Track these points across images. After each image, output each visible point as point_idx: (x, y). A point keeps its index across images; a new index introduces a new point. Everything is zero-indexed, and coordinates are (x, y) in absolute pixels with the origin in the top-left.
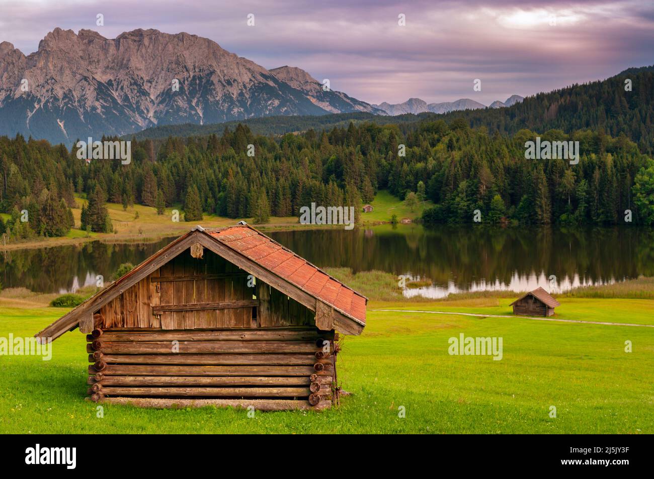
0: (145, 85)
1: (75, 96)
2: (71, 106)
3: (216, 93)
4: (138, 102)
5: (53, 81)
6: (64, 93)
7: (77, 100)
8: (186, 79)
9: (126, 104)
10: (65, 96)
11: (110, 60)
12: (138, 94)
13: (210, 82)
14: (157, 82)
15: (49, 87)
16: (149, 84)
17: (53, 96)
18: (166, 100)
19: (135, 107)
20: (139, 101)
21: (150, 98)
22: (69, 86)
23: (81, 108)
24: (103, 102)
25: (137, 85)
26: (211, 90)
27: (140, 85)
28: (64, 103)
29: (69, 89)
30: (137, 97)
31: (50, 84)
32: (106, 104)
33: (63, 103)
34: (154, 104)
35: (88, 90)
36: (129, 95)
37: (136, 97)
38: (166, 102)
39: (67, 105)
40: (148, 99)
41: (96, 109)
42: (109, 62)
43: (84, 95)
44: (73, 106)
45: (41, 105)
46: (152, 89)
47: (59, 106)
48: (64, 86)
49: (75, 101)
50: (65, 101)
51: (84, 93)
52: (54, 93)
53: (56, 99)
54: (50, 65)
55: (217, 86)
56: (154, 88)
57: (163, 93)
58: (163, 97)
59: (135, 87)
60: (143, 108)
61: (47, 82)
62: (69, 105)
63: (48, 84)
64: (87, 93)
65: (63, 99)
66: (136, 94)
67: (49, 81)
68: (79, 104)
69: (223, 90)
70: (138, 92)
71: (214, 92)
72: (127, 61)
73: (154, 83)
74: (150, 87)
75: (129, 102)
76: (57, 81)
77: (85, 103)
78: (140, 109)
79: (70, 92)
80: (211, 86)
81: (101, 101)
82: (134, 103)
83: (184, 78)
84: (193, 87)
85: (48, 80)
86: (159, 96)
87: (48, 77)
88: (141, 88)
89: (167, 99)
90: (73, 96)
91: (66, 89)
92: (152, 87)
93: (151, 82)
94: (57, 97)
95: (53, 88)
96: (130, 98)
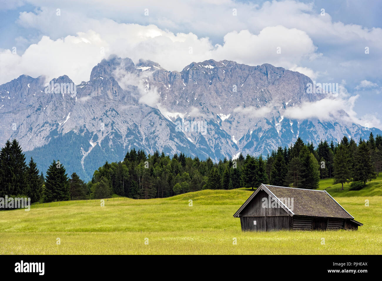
0: (223, 125)
1: (142, 133)
2: (137, 146)
3: (317, 137)
4: (217, 146)
5: (114, 112)
6: (128, 129)
7: (144, 137)
8: (275, 119)
9: (202, 147)
10: (130, 132)
11: (177, 94)
12: (216, 136)
13: (308, 123)
14: (238, 123)
15: (109, 120)
16: (229, 125)
17: (113, 131)
18: (253, 144)
19: (214, 151)
20: (218, 144)
21: (232, 141)
22: (134, 120)
23: (150, 148)
24: (179, 142)
25: (214, 125)
26: (311, 133)
27: (217, 125)
28: (129, 141)
29: (134, 124)
30: (216, 139)
31: (110, 116)
32: (182, 145)
33: (127, 140)
34: (237, 148)
35: (159, 126)
36: (205, 137)
37: (214, 140)
38: (254, 147)
39: (132, 144)
40: (230, 142)
41: (171, 150)
42: (176, 96)
43: (154, 132)
44: (139, 145)
45: (98, 143)
46: (232, 131)
47: (122, 144)
48: (128, 120)
49: (142, 140)
50: (129, 138)
51: (153, 129)
52: (114, 128)
53: (117, 135)
54: (109, 93)
55: (317, 128)
56: (235, 129)
57: (248, 136)
58: (248, 141)
59: (212, 127)
60: (223, 153)
61: (105, 114)
62: (135, 144)
63: (107, 116)
64: (157, 129)
65: (127, 136)
66: (214, 135)
67: (109, 113)
68: (147, 143)
69: (326, 133)
70: (216, 133)
71: (315, 136)
72: (199, 95)
73: (234, 124)
74: (230, 128)
75: (206, 145)
76: (119, 112)
77: (156, 142)
78: (220, 154)
79: (135, 127)
80: (310, 128)
81: (176, 140)
82: (212, 147)
83: (273, 118)
84: (286, 129)
85: (107, 111)
86: (243, 138)
87: (107, 108)
88: (219, 128)
89: (255, 143)
90: (139, 133)
91: (131, 123)
92: (232, 128)
93: (230, 122)
94: (119, 133)
95: (114, 122)
96: (207, 140)
